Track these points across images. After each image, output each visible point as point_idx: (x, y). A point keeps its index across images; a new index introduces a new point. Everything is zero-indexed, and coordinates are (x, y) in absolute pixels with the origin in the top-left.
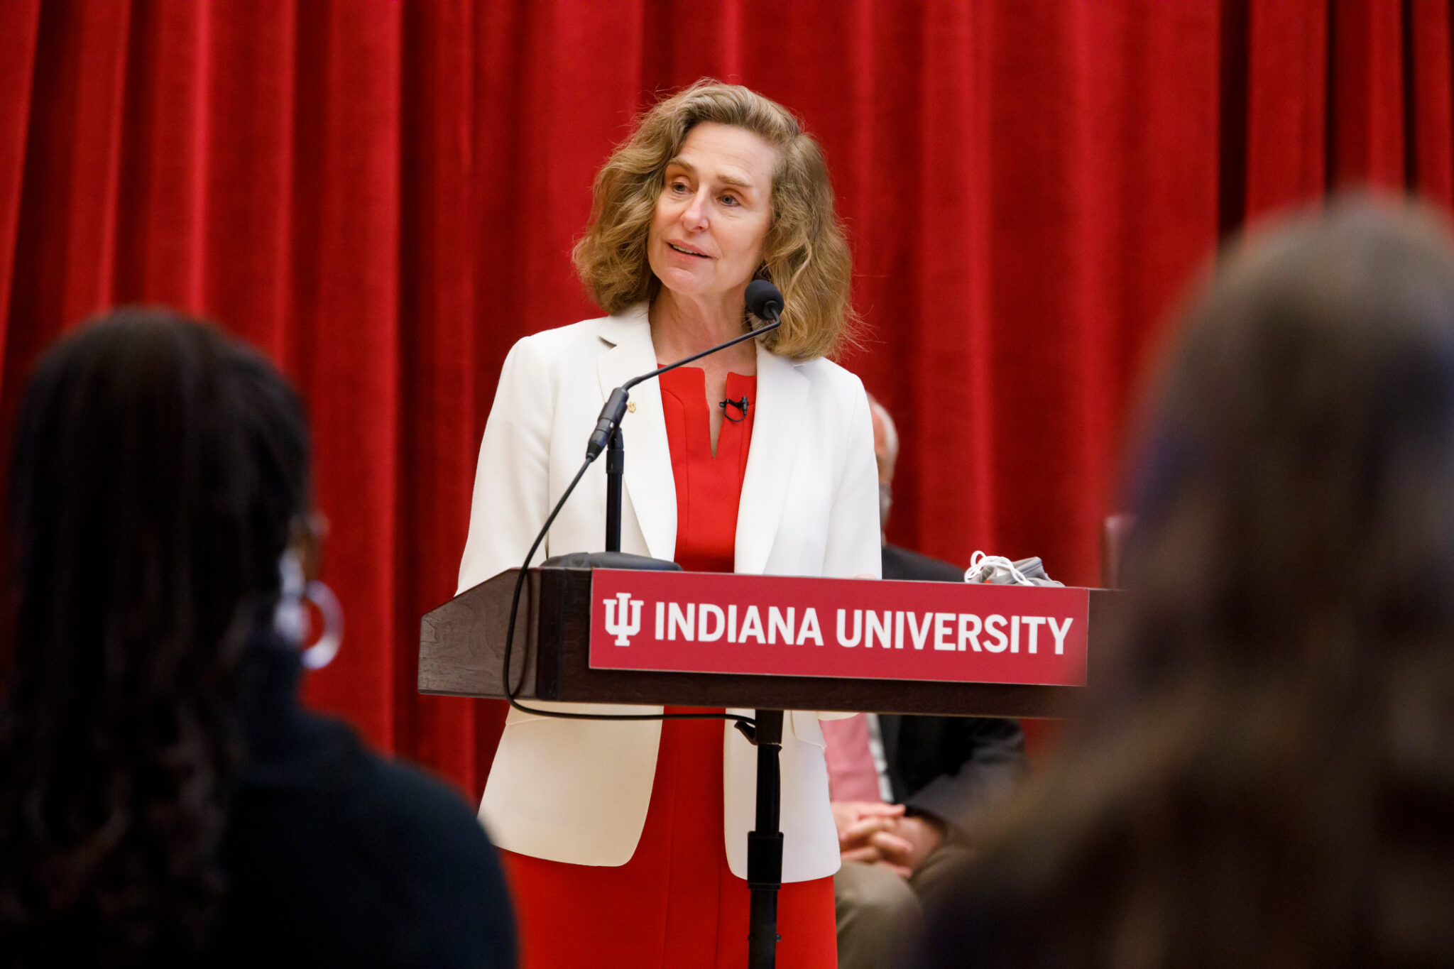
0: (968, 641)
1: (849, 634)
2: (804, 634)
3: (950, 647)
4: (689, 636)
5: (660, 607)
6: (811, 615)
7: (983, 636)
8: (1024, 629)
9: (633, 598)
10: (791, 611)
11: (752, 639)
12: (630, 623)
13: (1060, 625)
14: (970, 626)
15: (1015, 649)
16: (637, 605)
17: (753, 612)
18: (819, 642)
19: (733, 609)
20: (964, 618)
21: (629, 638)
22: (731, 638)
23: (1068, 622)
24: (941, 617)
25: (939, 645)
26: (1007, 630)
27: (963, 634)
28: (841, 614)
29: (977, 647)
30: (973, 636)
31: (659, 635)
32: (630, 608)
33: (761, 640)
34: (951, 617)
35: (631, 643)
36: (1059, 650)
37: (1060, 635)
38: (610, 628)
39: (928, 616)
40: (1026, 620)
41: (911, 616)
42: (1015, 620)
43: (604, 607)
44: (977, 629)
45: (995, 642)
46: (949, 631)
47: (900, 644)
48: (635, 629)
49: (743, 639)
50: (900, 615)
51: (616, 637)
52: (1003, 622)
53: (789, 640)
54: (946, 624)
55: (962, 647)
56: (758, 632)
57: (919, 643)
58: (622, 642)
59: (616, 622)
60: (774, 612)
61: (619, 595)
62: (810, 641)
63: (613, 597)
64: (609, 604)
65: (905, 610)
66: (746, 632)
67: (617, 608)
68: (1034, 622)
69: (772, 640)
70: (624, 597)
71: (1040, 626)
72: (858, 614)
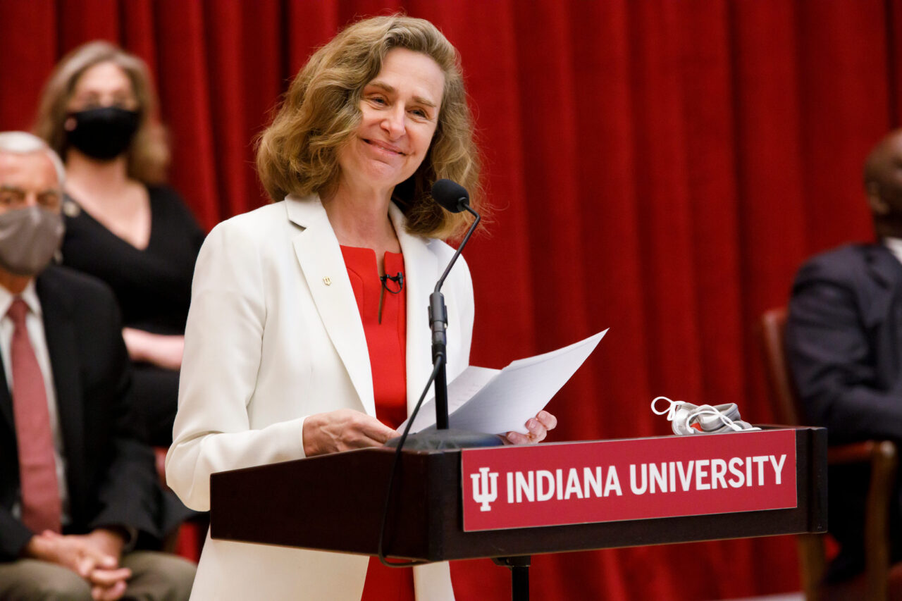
0: (718, 480)
1: (639, 485)
2: (609, 487)
3: (707, 487)
4: (531, 498)
5: (510, 475)
6: (612, 471)
7: (729, 476)
8: (755, 466)
9: (492, 471)
10: (599, 470)
11: (574, 495)
12: (490, 492)
13: (778, 460)
14: (719, 468)
15: (749, 484)
16: (494, 476)
17: (573, 473)
18: (619, 493)
19: (559, 472)
20: (715, 462)
21: (490, 504)
22: (560, 497)
23: (783, 457)
24: (700, 463)
25: (700, 486)
26: (743, 469)
27: (715, 475)
28: (633, 468)
29: (724, 485)
30: (721, 476)
31: (511, 500)
32: (489, 479)
33: (580, 496)
34: (706, 462)
35: (492, 508)
36: (778, 481)
37: (778, 469)
38: (477, 498)
39: (691, 463)
40: (756, 459)
41: (680, 464)
42: (749, 460)
43: (471, 480)
44: (724, 471)
45: (736, 479)
46: (705, 474)
47: (673, 489)
48: (494, 496)
49: (567, 497)
50: (672, 465)
51: (481, 504)
52: (740, 462)
53: (599, 494)
54: (704, 468)
55: (715, 486)
56: (577, 489)
57: (686, 486)
58: (486, 508)
59: (480, 492)
60: (587, 471)
61: (481, 470)
62: (613, 492)
63: (477, 472)
64: (475, 477)
65: (675, 460)
66: (570, 490)
67: (480, 480)
68: (761, 460)
69: (587, 495)
70: (484, 471)
71: (765, 463)
72: (644, 467)
